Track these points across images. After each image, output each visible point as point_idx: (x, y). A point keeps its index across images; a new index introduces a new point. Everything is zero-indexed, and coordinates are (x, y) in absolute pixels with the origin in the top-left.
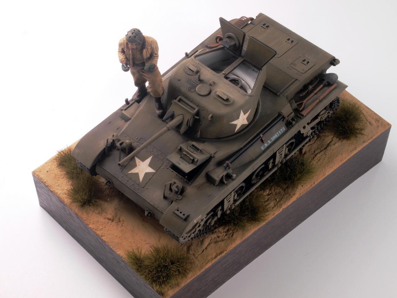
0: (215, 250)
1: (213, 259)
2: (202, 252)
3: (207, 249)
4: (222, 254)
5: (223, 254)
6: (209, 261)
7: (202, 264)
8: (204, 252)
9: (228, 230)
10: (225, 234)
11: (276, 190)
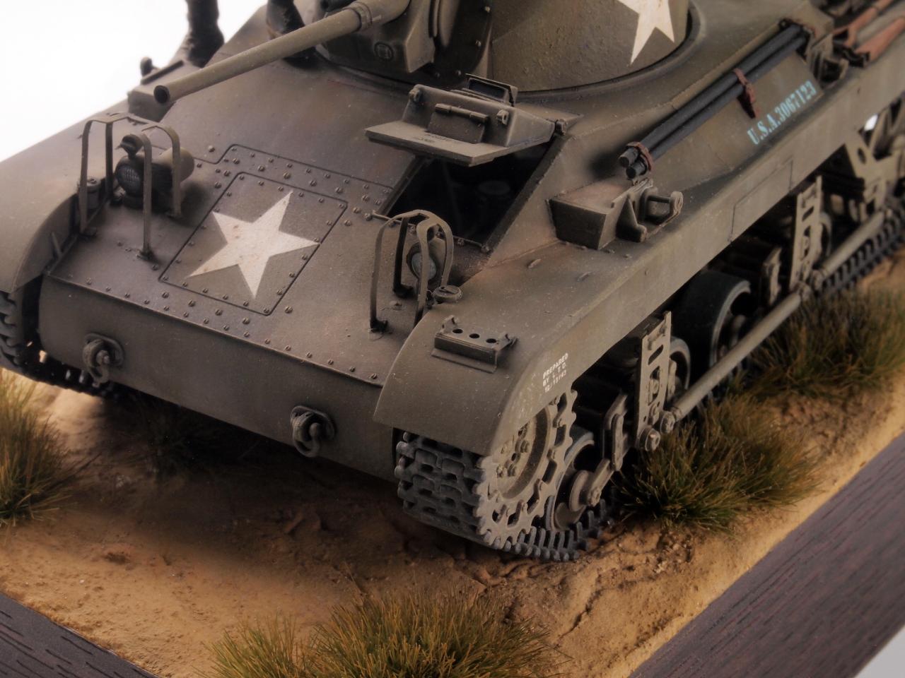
0: (629, 613)
1: (632, 650)
2: (576, 624)
3: (593, 612)
4: (662, 628)
5: (671, 631)
6: (615, 656)
7: (590, 667)
8: (581, 623)
9: (662, 545)
10: (652, 558)
11: (808, 411)
